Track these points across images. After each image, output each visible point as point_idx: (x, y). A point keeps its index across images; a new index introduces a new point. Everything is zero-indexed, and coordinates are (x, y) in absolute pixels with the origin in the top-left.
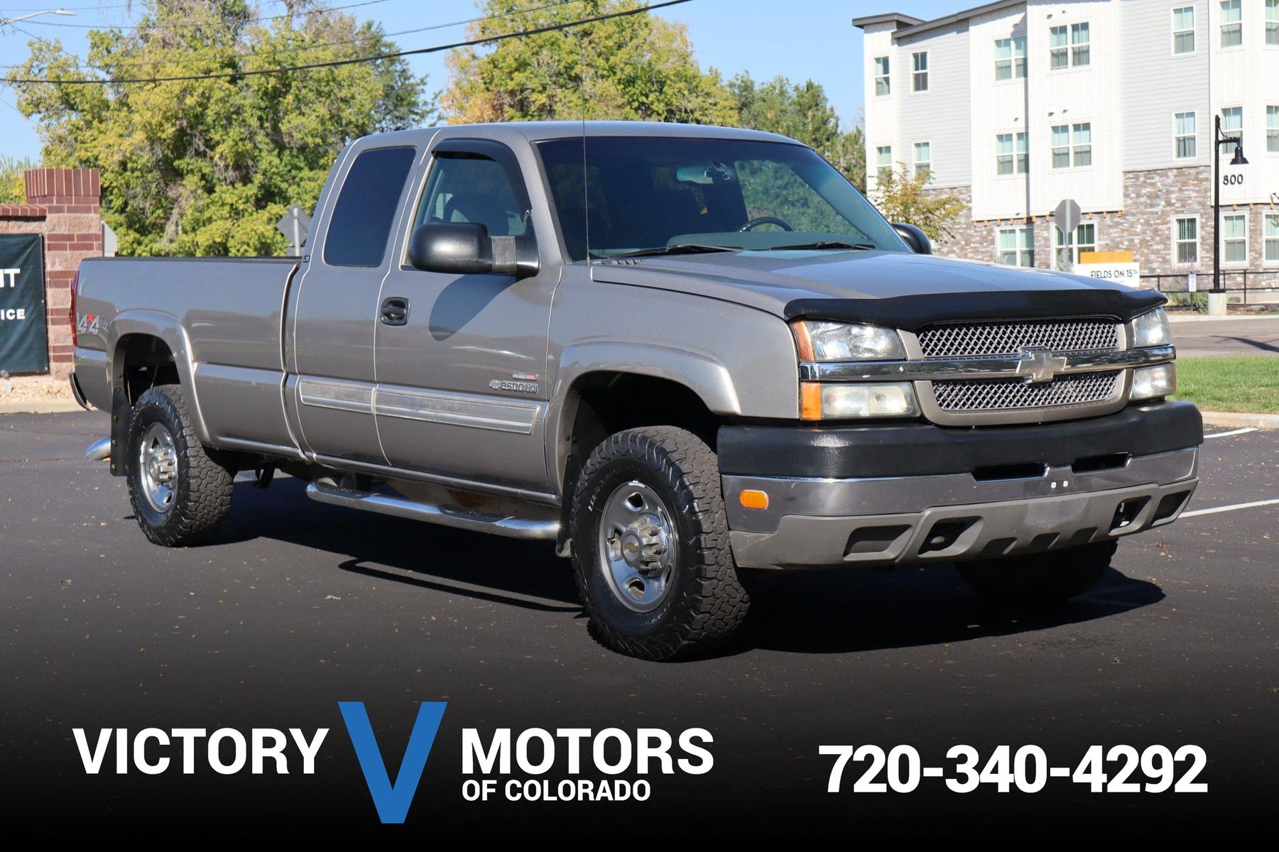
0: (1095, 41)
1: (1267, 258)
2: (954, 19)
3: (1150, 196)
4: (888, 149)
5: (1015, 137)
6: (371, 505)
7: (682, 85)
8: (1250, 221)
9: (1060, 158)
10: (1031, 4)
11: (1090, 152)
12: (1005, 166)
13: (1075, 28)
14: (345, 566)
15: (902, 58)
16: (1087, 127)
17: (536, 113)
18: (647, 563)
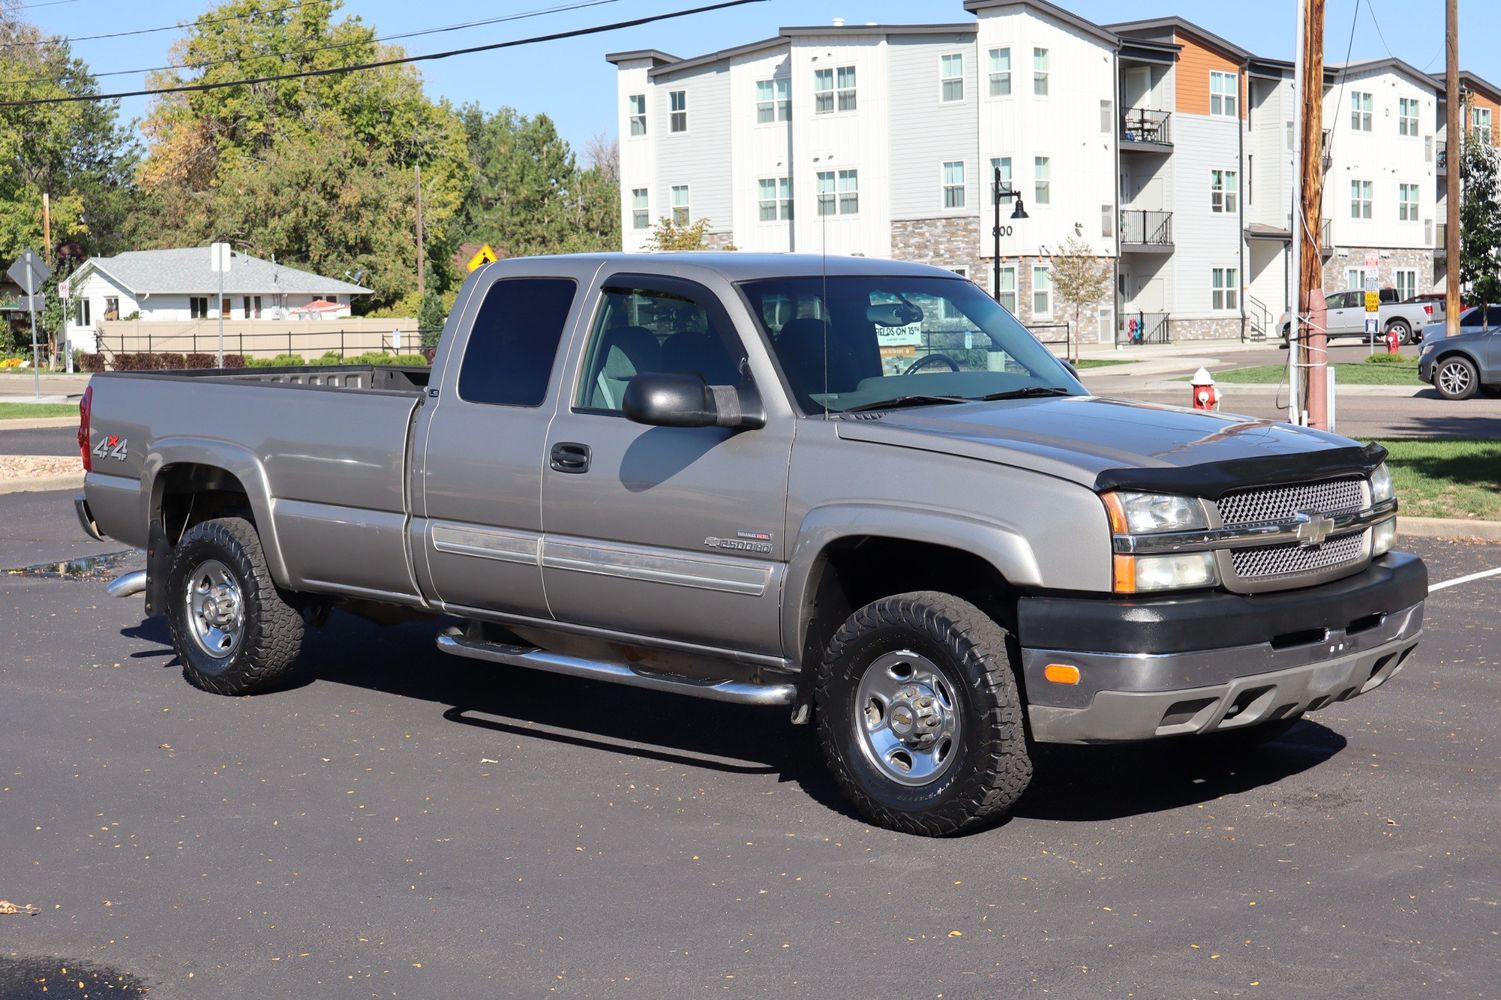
0: (863, 86)
1: (1036, 311)
2: (715, 58)
3: (918, 247)
4: (644, 192)
5: (778, 183)
6: (533, 662)
7: (411, 115)
8: (1020, 273)
9: (825, 205)
10: (796, 46)
11: (856, 199)
12: (767, 212)
13: (841, 71)
14: (448, 715)
15: (659, 98)
16: (853, 174)
17: (250, 143)
18: (919, 736)
